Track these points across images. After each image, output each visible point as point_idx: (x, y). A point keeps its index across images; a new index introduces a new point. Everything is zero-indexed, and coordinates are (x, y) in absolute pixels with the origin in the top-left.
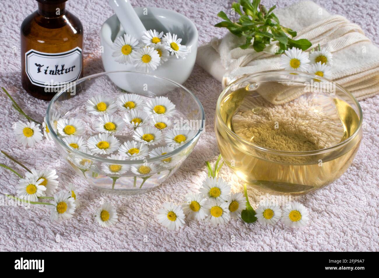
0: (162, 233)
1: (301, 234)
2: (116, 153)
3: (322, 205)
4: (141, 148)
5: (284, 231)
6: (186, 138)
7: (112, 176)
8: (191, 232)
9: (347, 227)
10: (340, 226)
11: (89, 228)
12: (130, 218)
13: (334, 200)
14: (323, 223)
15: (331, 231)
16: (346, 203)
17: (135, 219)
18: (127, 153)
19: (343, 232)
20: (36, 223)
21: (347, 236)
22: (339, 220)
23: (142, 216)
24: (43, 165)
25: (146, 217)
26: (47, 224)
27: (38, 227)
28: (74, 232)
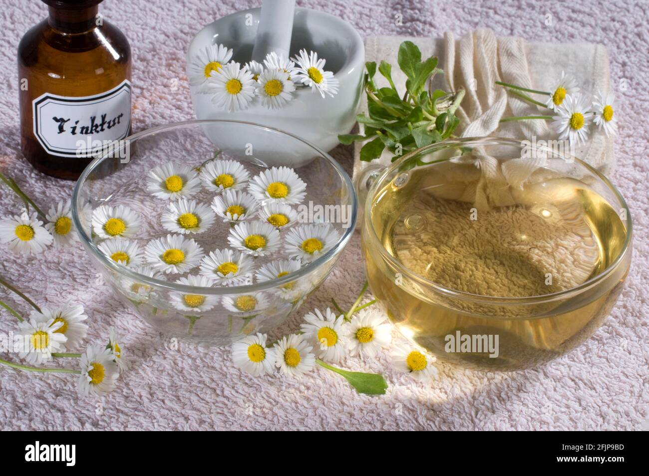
0: (275, 419)
1: (525, 421)
2: (196, 271)
3: (563, 365)
4: (240, 262)
5: (495, 415)
6: (324, 244)
7: (187, 315)
8: (328, 416)
9: (609, 407)
10: (595, 406)
11: (143, 411)
12: (218, 392)
13: (584, 355)
14: (564, 401)
15: (579, 414)
16: (605, 360)
17: (227, 393)
18: (215, 272)
19: (602, 416)
20: (48, 402)
21: (608, 423)
22: (593, 392)
23: (240, 387)
24: (61, 294)
25: (246, 389)
26: (68, 405)
27: (52, 411)
28: (117, 420)
